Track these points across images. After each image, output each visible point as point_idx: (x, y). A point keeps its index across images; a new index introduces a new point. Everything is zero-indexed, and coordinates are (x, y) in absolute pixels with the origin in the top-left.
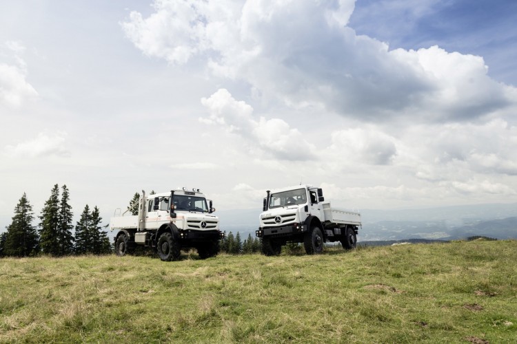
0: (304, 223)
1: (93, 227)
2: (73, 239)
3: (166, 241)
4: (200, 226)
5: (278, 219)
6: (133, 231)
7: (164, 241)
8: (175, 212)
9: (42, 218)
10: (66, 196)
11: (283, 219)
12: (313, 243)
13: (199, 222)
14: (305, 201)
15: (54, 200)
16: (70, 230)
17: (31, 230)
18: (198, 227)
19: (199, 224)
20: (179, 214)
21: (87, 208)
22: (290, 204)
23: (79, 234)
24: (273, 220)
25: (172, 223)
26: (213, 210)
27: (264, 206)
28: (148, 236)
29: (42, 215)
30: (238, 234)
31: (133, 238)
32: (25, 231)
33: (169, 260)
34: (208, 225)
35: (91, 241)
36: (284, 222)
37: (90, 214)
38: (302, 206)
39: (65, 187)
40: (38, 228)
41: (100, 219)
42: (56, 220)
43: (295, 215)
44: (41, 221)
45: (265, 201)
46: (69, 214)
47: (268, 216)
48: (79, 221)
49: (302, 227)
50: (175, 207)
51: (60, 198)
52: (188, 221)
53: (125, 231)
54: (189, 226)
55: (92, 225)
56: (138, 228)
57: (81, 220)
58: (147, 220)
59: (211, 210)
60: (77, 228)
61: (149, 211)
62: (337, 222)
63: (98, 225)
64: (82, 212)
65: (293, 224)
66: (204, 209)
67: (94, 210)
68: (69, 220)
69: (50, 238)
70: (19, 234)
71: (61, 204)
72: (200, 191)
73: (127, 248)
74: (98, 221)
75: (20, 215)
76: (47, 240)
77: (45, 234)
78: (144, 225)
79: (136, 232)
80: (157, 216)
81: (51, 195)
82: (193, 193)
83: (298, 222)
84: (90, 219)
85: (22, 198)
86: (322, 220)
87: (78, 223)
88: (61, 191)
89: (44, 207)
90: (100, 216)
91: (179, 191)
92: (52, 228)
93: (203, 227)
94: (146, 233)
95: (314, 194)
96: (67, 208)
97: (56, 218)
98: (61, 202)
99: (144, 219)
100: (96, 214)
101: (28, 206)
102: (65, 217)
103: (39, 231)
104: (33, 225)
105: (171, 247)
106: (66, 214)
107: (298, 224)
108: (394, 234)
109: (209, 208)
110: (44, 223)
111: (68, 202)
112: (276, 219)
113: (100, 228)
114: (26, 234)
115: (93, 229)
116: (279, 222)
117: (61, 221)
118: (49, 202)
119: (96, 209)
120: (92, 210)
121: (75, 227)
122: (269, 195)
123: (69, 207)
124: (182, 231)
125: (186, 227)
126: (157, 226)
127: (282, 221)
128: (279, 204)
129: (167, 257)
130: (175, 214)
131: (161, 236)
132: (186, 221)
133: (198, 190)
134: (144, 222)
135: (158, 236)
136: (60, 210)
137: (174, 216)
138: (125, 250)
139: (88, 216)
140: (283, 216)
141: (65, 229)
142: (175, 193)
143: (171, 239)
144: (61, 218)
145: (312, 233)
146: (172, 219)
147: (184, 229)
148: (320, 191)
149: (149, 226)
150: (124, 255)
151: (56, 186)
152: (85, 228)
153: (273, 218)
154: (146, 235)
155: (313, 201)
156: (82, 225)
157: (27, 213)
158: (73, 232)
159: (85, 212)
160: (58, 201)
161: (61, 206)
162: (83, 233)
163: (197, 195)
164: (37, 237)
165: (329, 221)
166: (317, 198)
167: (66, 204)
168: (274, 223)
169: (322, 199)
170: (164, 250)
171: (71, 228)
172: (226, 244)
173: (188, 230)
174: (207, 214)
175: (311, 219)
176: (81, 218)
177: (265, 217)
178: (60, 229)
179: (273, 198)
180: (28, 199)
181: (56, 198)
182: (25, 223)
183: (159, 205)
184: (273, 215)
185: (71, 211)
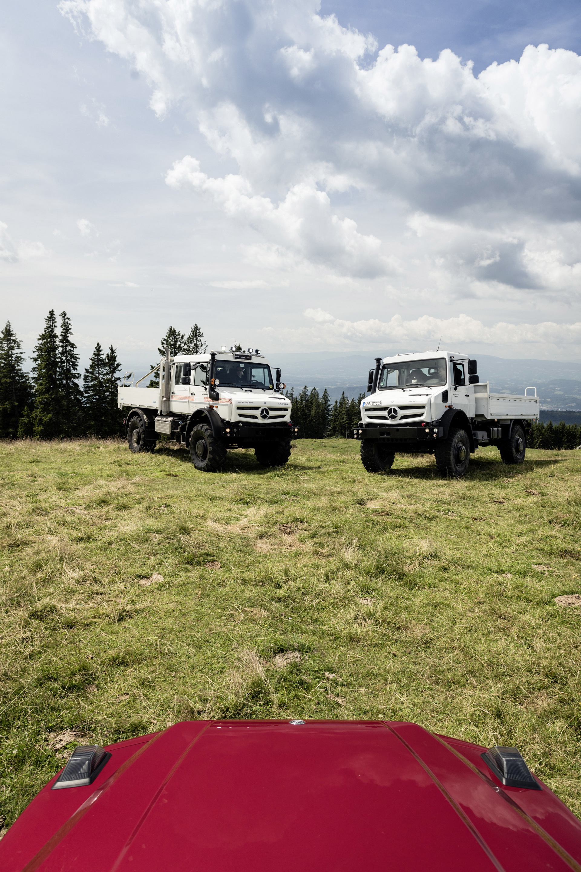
0: (440, 423)
1: (109, 377)
2: (81, 394)
3: (202, 438)
4: (259, 416)
5: (392, 412)
6: (151, 413)
7: (198, 437)
8: (218, 390)
9: (35, 360)
10: (66, 328)
11: (402, 413)
12: (452, 458)
13: (257, 409)
14: (442, 382)
15: (49, 335)
16: (76, 381)
17: (22, 376)
18: (256, 417)
19: (257, 413)
20: (225, 393)
21: (98, 348)
22: (416, 385)
23: (90, 387)
24: (385, 413)
25: (211, 408)
26: (282, 386)
27: (370, 382)
28: (174, 425)
29: (35, 355)
30: (326, 392)
31: (152, 424)
32: (14, 378)
33: (208, 469)
34: (272, 413)
35: (106, 398)
36: (403, 417)
37: (104, 357)
38: (437, 391)
39: (64, 314)
40: (31, 375)
41: (118, 365)
42: (55, 364)
43: (423, 407)
44: (34, 365)
45: (371, 374)
46: (73, 357)
47: (375, 406)
48: (88, 367)
49: (435, 430)
50: (217, 382)
51: (58, 331)
52: (239, 408)
53: (140, 412)
54: (240, 415)
55: (108, 374)
56: (159, 409)
57: (92, 366)
58: (174, 399)
59: (278, 386)
60: (86, 378)
61: (177, 383)
62: (496, 418)
63: (117, 375)
64: (92, 354)
65: (419, 423)
66: (267, 384)
67: (110, 352)
68: (74, 366)
69: (47, 390)
70: (6, 383)
71: (61, 341)
72: (261, 353)
73: (144, 439)
74: (116, 368)
75: (5, 354)
76: (43, 394)
77: (41, 384)
78: (169, 406)
79: (157, 415)
80: (188, 394)
81: (45, 326)
82: (249, 357)
83: (428, 420)
84: (105, 364)
85: (6, 329)
86: (470, 413)
87: (87, 371)
88: (59, 321)
89: (37, 343)
90: (118, 360)
91: (224, 353)
92: (50, 376)
93: (264, 417)
94: (171, 419)
95: (460, 367)
96: (69, 348)
97: (55, 361)
98: (60, 338)
99: (168, 395)
100: (112, 357)
101: (15, 341)
102: (68, 361)
103: (33, 378)
104: (24, 371)
105: (210, 449)
106: (69, 357)
107: (427, 424)
108: (574, 400)
109: (275, 382)
110: (39, 368)
111: (71, 339)
112: (389, 412)
113: (119, 379)
114: (17, 382)
115: (108, 380)
116: (393, 417)
117: (61, 367)
118: (43, 337)
119: (112, 350)
120: (105, 352)
121: (82, 377)
122: (378, 366)
123: (72, 345)
124: (228, 424)
125: (234, 418)
126: (189, 409)
127: (399, 416)
128: (396, 383)
129: (203, 464)
130: (218, 394)
131: (195, 429)
132: (234, 408)
133: (257, 351)
134: (169, 399)
135: (190, 429)
136: (60, 349)
137: (215, 397)
138: (141, 442)
139: (101, 360)
140: (402, 408)
141: (69, 379)
142: (218, 357)
143: (210, 436)
144: (62, 362)
145: (452, 441)
146: (212, 402)
147: (232, 421)
148: (473, 365)
149: (177, 407)
150: (140, 450)
151: (52, 313)
152: (97, 378)
153: (385, 409)
154: (173, 422)
155: (459, 381)
156: (92, 373)
157: (14, 352)
158: (80, 382)
159: (95, 354)
160: (55, 336)
161: (61, 344)
162: (94, 385)
163: (254, 360)
164: (31, 387)
165: (483, 416)
166: (467, 376)
167: (68, 341)
168: (385, 418)
169: (474, 380)
170: (199, 453)
171: (77, 378)
172: (306, 406)
173: (238, 422)
174: (271, 393)
175: (452, 414)
176: (90, 362)
177: (370, 406)
178: (63, 379)
179: (386, 370)
180: (14, 329)
181: (52, 331)
182: (13, 366)
183: (192, 377)
184: (384, 404)
185: (76, 351)
